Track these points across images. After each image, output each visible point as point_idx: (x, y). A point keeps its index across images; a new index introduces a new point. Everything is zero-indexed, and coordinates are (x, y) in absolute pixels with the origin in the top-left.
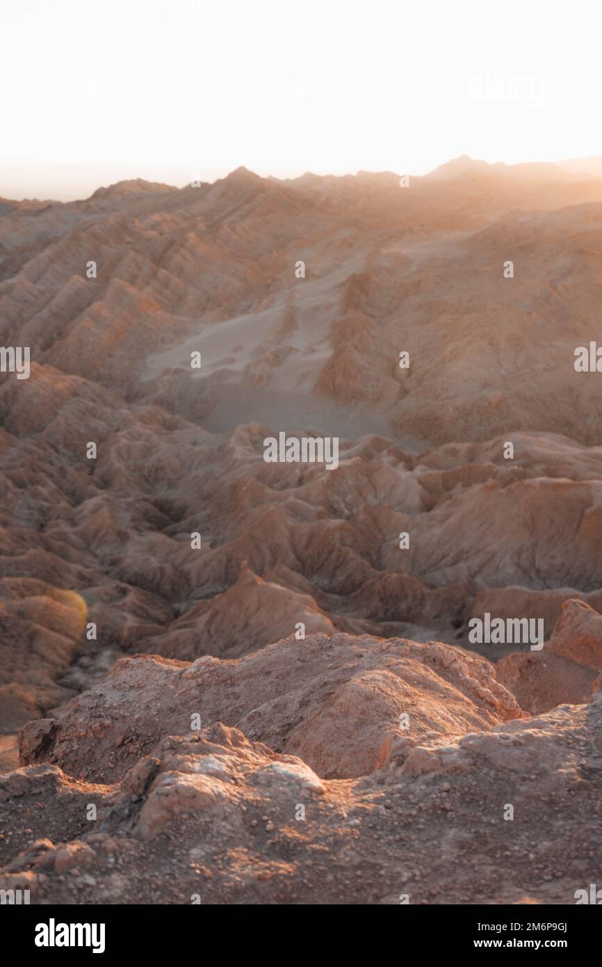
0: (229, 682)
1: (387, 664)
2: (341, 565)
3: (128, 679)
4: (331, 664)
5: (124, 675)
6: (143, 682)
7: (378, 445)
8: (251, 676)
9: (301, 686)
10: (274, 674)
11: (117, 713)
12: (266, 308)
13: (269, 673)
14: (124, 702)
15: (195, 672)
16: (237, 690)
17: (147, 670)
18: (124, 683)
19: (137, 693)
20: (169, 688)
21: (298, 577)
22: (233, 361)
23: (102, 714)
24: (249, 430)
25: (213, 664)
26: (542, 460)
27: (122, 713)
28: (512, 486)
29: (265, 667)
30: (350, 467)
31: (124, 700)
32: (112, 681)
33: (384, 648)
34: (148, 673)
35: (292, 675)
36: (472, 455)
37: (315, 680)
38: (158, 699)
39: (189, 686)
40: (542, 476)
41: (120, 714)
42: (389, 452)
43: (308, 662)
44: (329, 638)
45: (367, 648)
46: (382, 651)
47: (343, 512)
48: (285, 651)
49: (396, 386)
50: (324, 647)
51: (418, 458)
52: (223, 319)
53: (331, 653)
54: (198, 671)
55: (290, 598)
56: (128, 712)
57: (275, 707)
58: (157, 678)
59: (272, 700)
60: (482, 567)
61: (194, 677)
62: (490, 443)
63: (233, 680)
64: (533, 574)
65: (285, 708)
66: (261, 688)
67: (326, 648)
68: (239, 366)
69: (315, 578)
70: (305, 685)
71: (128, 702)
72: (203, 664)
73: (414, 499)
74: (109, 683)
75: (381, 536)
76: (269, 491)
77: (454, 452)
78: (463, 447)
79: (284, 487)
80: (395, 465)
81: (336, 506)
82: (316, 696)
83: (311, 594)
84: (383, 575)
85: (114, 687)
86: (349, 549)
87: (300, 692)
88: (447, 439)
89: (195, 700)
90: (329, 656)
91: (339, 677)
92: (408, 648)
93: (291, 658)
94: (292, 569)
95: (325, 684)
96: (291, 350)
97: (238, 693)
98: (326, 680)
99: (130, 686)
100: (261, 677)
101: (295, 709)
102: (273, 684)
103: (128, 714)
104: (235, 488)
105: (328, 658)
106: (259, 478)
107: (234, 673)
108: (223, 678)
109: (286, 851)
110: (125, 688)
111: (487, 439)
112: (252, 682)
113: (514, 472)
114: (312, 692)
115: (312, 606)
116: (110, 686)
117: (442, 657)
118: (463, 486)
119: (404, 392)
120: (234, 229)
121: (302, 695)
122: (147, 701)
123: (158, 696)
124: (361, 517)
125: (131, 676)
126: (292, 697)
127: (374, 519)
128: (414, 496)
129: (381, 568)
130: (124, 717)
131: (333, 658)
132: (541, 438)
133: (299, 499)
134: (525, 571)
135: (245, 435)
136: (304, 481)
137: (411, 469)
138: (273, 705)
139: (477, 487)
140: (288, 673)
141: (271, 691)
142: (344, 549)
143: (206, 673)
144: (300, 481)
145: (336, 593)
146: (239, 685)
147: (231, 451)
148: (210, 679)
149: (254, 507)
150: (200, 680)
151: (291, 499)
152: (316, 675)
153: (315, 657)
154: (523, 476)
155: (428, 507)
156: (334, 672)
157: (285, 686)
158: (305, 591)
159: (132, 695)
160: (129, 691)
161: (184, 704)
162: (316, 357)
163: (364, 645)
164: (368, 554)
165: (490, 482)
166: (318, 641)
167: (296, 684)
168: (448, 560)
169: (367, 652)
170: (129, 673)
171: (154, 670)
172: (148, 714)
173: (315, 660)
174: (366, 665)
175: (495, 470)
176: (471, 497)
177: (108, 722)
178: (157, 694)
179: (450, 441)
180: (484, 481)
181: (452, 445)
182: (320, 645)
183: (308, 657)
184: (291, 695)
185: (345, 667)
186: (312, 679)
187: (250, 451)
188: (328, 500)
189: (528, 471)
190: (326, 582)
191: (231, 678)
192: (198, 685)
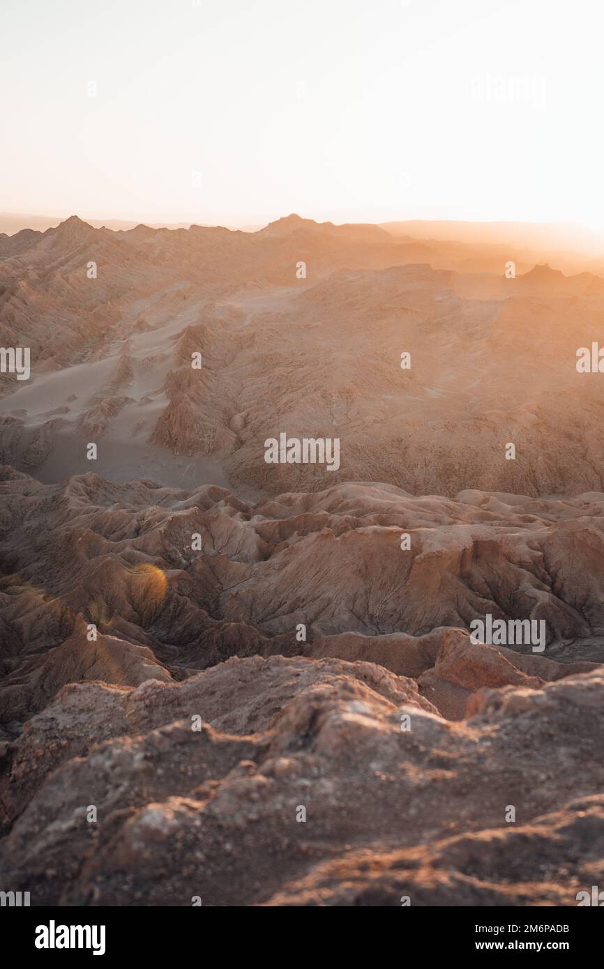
0: (176, 702)
1: (326, 681)
2: (179, 616)
3: (77, 703)
4: (271, 683)
5: (73, 700)
6: (92, 705)
7: (215, 495)
8: (196, 696)
9: (246, 703)
10: (218, 694)
11: (72, 734)
12: (101, 358)
13: (213, 693)
14: (76, 724)
15: (142, 695)
16: (184, 709)
17: (95, 694)
18: (74, 706)
19: (87, 716)
20: (118, 710)
21: (135, 628)
22: (67, 410)
23: (57, 735)
24: (84, 481)
25: (159, 687)
26: (374, 510)
27: (76, 733)
28: (347, 534)
29: (209, 688)
30: (187, 517)
31: (76, 722)
32: (61, 706)
33: (319, 667)
34: (96, 696)
35: (236, 694)
36: (307, 505)
37: (259, 698)
38: (109, 720)
39: (138, 707)
40: (375, 525)
41: (75, 735)
42: (226, 502)
43: (249, 681)
44: (265, 660)
45: (302, 668)
46: (318, 670)
47: (180, 562)
48: (225, 673)
49: (232, 437)
50: (262, 668)
51: (255, 508)
52: (57, 369)
53: (269, 673)
54: (146, 693)
55: (128, 650)
56: (82, 733)
57: (225, 722)
58: (106, 701)
59: (220, 717)
60: (318, 614)
61: (141, 699)
62: (325, 493)
63: (180, 700)
64: (367, 620)
65: (234, 723)
66: (208, 707)
67: (264, 669)
68: (72, 416)
69: (152, 628)
70: (250, 703)
71: (81, 724)
72: (149, 686)
73: (252, 548)
74: (59, 707)
75: (219, 586)
76: (105, 541)
77: (289, 502)
78: (298, 496)
79: (120, 538)
80: (232, 514)
81: (173, 556)
82: (262, 711)
83: (149, 645)
84: (220, 625)
85: (64, 711)
86: (188, 599)
87: (247, 709)
88: (283, 489)
89: (146, 721)
90: (268, 676)
91: (282, 694)
92: (341, 667)
93: (233, 679)
94: (129, 621)
95: (269, 700)
96: (127, 400)
97: (186, 712)
98: (268, 697)
99: (80, 710)
100: (206, 698)
101: (244, 723)
102: (219, 702)
103: (83, 735)
104: (69, 539)
105: (267, 678)
106: (94, 528)
107: (180, 694)
108: (171, 698)
109: (443, 764)
110: (75, 711)
111: (322, 489)
112: (198, 702)
113: (347, 521)
114: (257, 709)
115: (150, 658)
116: (60, 710)
117: (372, 674)
118: (299, 535)
119: (240, 443)
120: (67, 279)
121: (250, 711)
122: (98, 722)
123: (109, 717)
124: (198, 567)
125: (80, 700)
126: (240, 713)
127: (212, 568)
128: (252, 544)
129: (219, 617)
130: (79, 738)
131: (272, 679)
132: (372, 488)
133: (136, 549)
134: (359, 618)
135: (80, 486)
136: (141, 531)
137: (248, 518)
138: (223, 720)
139: (313, 536)
140: (232, 693)
141: (218, 710)
142: (182, 599)
143: (153, 695)
144: (137, 532)
145: (173, 644)
146: (186, 705)
147: (66, 501)
148: (158, 701)
149: (90, 558)
150: (147, 702)
151: (128, 549)
152: (258, 693)
153: (255, 677)
154: (357, 525)
155: (264, 556)
156: (274, 690)
157: (231, 704)
158: (142, 642)
159: (83, 717)
160: (80, 714)
161: (135, 724)
162: (151, 407)
163: (298, 665)
164: (206, 604)
165: (325, 530)
166: (255, 663)
167: (241, 702)
168: (285, 607)
169: (303, 671)
170: (78, 698)
171: (102, 693)
172: (102, 734)
173: (255, 680)
174: (305, 683)
175: (329, 519)
176: (307, 545)
177: (64, 742)
178: (108, 715)
179: (285, 492)
180: (319, 530)
181: (288, 495)
182: (257, 666)
183: (249, 677)
184: (238, 711)
185: (285, 685)
186: (255, 697)
187: (86, 502)
188: (166, 550)
189: (361, 519)
190: (163, 633)
191: (177, 698)
192: (147, 706)
